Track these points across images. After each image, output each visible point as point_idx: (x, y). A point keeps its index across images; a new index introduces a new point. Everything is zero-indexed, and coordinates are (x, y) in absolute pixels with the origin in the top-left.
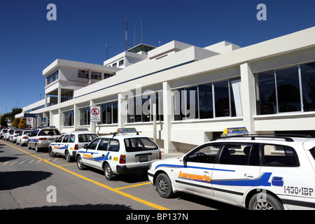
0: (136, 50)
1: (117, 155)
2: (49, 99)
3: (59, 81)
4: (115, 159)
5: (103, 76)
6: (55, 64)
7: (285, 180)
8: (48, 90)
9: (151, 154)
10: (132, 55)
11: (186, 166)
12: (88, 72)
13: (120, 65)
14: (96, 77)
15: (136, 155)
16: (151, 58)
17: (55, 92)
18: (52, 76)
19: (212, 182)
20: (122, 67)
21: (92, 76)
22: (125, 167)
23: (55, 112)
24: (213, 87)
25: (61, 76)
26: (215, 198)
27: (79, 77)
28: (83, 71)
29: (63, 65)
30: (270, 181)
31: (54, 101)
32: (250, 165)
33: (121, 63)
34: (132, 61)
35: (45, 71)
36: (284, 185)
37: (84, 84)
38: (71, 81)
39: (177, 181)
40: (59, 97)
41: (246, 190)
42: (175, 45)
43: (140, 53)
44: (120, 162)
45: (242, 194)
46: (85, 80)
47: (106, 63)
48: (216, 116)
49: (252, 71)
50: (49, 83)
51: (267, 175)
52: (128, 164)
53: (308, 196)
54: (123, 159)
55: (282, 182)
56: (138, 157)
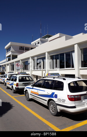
0: (45, 37)
1: (15, 83)
2: (7, 59)
3: (11, 51)
4: (15, 85)
5: (30, 49)
6: (9, 44)
7: (58, 96)
8: (7, 56)
9: (30, 83)
10: (43, 39)
11: (33, 88)
12: (24, 47)
13: (38, 44)
14: (27, 49)
15: (23, 83)
16: (50, 41)
17: (9, 56)
18: (9, 49)
19: (39, 95)
20: (39, 45)
21: (25, 49)
22: (18, 88)
23: (8, 65)
24: (65, 55)
25: (12, 49)
26: (40, 102)
27: (20, 49)
28: (22, 47)
29: (13, 44)
30: (54, 96)
31: (9, 60)
32: (50, 89)
33: (38, 43)
34: (43, 42)
35: (6, 47)
36: (58, 98)
37: (22, 53)
38: (16, 51)
39: (30, 94)
40: (11, 58)
41: (47, 99)
42: (60, 35)
43: (47, 39)
44: (16, 86)
45: (46, 101)
46: (22, 51)
47: (32, 43)
48: (66, 67)
49: (80, 48)
50: (7, 52)
51: (53, 93)
52: (19, 87)
53: (64, 103)
54: (17, 85)
55: (57, 97)
56: (24, 84)
